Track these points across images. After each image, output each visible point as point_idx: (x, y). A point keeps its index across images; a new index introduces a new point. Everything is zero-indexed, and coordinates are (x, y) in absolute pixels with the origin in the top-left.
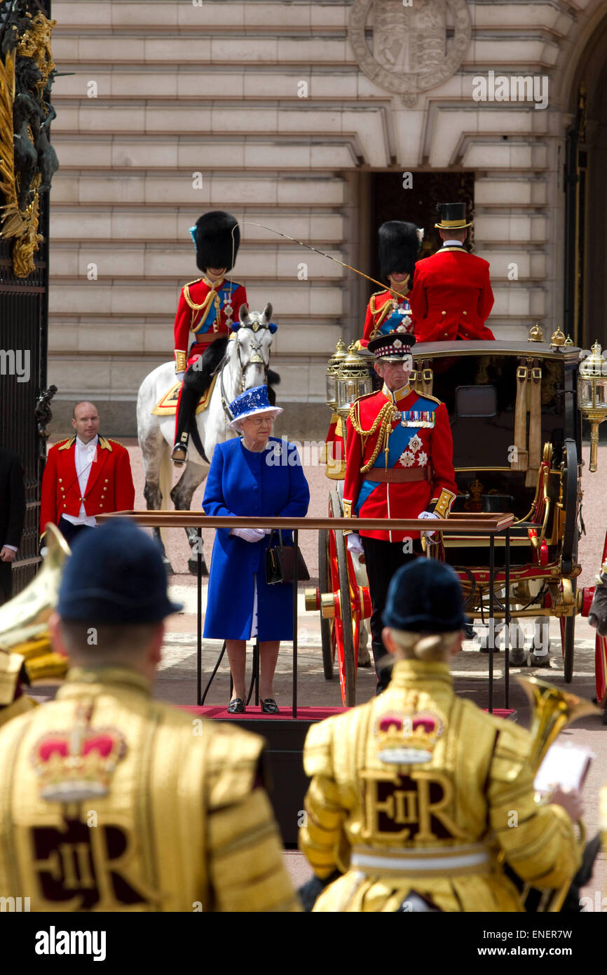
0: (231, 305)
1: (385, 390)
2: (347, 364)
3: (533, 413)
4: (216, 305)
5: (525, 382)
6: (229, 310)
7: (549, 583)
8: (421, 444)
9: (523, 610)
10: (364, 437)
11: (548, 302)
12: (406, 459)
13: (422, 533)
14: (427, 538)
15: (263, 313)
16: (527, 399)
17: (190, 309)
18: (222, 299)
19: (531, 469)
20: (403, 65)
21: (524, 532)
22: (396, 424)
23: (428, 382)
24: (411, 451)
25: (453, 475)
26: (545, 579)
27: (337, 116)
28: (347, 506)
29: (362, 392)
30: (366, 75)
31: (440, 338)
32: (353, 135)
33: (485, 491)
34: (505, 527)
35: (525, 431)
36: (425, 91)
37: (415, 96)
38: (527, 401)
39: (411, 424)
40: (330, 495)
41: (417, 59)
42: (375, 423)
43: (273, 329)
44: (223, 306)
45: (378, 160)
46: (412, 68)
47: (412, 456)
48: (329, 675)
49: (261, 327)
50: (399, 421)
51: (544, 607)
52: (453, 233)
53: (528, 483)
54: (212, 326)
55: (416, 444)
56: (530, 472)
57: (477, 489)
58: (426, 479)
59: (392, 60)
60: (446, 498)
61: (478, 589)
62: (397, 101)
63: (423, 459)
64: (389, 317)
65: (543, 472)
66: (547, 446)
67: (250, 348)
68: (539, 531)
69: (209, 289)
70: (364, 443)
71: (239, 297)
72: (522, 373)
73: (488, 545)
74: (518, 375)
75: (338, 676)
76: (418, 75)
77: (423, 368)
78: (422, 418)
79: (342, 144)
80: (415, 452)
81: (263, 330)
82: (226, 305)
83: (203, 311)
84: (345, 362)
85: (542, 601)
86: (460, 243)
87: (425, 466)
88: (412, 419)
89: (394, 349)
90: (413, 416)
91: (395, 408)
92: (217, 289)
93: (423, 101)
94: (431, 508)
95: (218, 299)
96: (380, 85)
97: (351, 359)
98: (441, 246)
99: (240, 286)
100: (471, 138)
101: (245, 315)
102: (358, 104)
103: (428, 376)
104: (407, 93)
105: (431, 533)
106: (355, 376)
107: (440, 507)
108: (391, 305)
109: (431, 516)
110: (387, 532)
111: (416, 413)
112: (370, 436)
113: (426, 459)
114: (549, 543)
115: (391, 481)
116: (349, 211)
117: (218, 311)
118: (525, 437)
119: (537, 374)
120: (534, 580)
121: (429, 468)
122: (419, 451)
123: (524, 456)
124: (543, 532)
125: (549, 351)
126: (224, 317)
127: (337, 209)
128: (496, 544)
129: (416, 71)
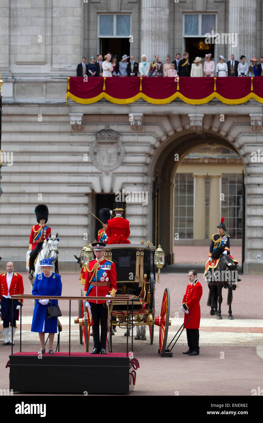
0: (46, 232)
1: (97, 259)
2: (86, 251)
3: (141, 265)
4: (41, 232)
5: (139, 256)
6: (45, 234)
7: (146, 315)
8: (106, 275)
9: (138, 323)
10: (90, 273)
11: (148, 232)
12: (102, 279)
13: (107, 301)
14: (108, 303)
15: (55, 236)
16: (139, 262)
17: (34, 232)
18: (44, 230)
19: (141, 282)
20: (105, 163)
21: (138, 300)
22: (99, 269)
23: (110, 256)
24: (103, 277)
25: (116, 284)
26: (145, 314)
27: (86, 178)
28: (85, 293)
29: (91, 259)
30: (95, 166)
31: (115, 243)
32: (91, 183)
33: (127, 288)
34: (132, 299)
35: (139, 271)
36: (112, 171)
37: (109, 172)
38: (140, 262)
39: (103, 269)
40: (81, 289)
41: (109, 161)
42: (93, 269)
43: (58, 240)
44: (43, 233)
45: (98, 190)
46: (108, 164)
47: (104, 278)
48: (81, 342)
49: (55, 240)
50: (100, 268)
51: (144, 322)
52: (119, 212)
53: (140, 286)
54: (39, 238)
55: (105, 275)
56: (140, 283)
57: (125, 288)
58: (108, 285)
59: (102, 162)
60: (113, 291)
61: (125, 317)
62: (104, 173)
63: (107, 279)
64: (103, 236)
65: (144, 283)
66: (145, 275)
67: (52, 246)
68: (143, 300)
69: (40, 227)
70: (90, 275)
71: (49, 231)
72: (138, 254)
73: (127, 304)
74: (137, 254)
75: (84, 343)
76: (110, 166)
77: (109, 252)
78: (107, 267)
79: (87, 186)
80: (104, 277)
81: (56, 241)
82: (44, 232)
83: (37, 233)
84: (85, 250)
85: (144, 320)
86: (121, 215)
87: (108, 282)
88: (104, 267)
89: (97, 247)
90: (104, 266)
91: (99, 264)
92: (43, 227)
93: (111, 173)
94: (109, 294)
95: (42, 230)
96: (99, 169)
97: (88, 249)
98: (115, 216)
99: (49, 228)
100: (125, 184)
101: (50, 236)
102: (92, 174)
103: (110, 254)
104: (106, 171)
105: (109, 301)
106: (89, 254)
107: (111, 294)
108: (103, 233)
109: (109, 296)
110: (96, 300)
111: (105, 266)
112: (91, 272)
113: (108, 279)
114: (146, 303)
115: (98, 286)
116: (90, 205)
117: (42, 233)
118: (139, 272)
119: (142, 254)
120: (141, 314)
121: (109, 282)
122: (106, 277)
123: (138, 278)
124: (144, 300)
125: (145, 247)
126: (43, 236)
127: (86, 205)
128: (129, 304)
129: (109, 165)
